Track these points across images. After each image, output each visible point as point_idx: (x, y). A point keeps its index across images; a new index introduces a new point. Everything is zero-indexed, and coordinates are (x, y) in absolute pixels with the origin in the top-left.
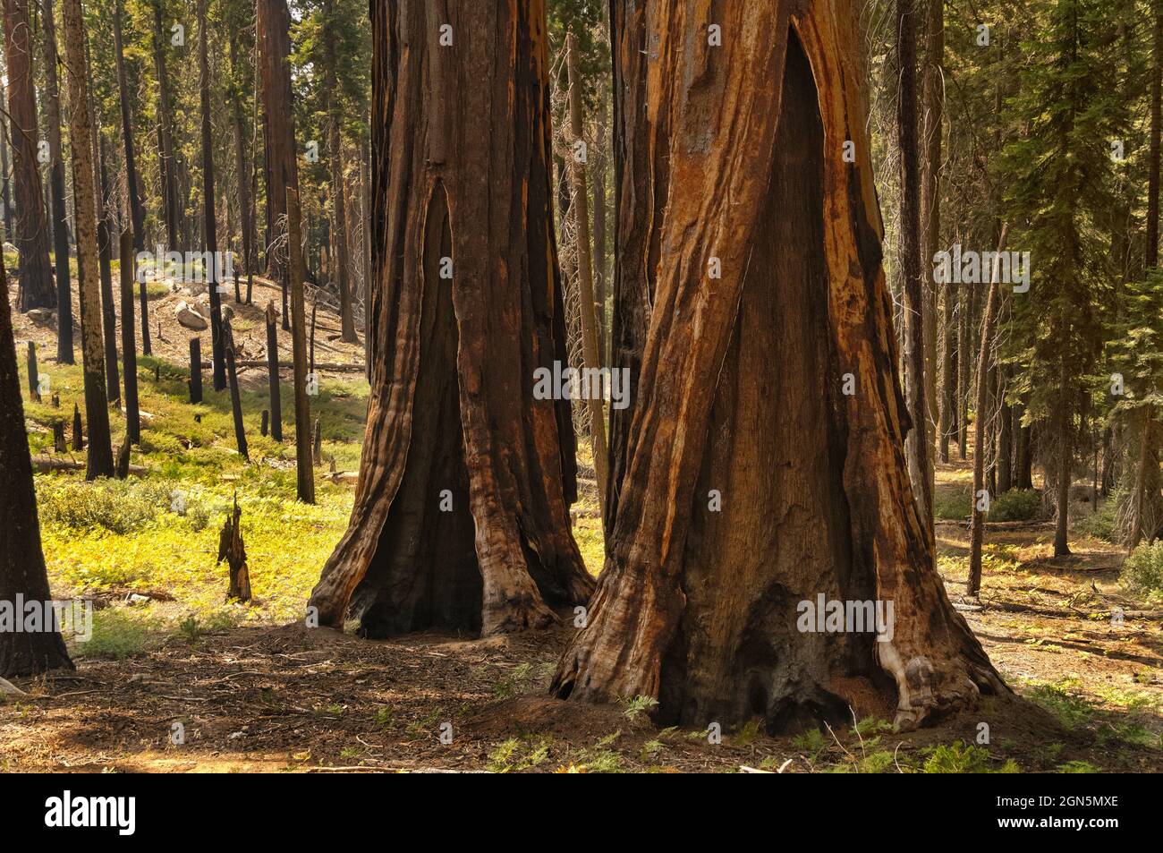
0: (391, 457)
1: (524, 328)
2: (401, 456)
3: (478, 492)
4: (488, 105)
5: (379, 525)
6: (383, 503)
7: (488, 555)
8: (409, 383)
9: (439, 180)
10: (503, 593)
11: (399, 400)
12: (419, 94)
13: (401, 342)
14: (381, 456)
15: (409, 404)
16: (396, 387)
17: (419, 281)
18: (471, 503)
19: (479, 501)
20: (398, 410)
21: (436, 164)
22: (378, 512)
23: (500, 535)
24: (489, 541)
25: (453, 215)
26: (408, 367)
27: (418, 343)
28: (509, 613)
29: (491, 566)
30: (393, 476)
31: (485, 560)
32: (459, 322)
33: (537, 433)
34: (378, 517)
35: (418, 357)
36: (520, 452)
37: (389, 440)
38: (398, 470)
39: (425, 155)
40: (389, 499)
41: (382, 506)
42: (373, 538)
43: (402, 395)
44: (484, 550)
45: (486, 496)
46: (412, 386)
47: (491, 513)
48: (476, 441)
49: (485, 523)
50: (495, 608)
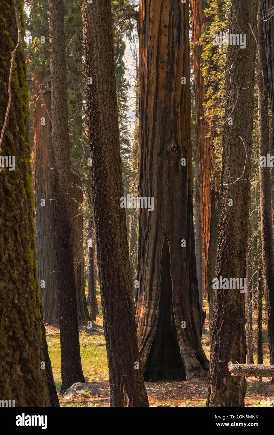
0: (153, 324)
1: (190, 283)
2: (156, 324)
3: (180, 335)
4: (180, 215)
5: (150, 346)
6: (150, 339)
7: (185, 354)
8: (157, 301)
9: (166, 238)
10: (192, 366)
11: (154, 306)
12: (160, 212)
13: (155, 288)
14: (149, 324)
15: (158, 307)
16: (153, 302)
17: (160, 269)
18: (178, 338)
19: (180, 337)
20: (154, 309)
21: (166, 233)
22: (149, 342)
23: (188, 348)
24: (185, 350)
25: (171, 248)
26: (157, 296)
27: (160, 288)
28: (195, 372)
29: (187, 357)
30: (154, 330)
31: (184, 356)
32: (172, 281)
33: (194, 316)
34: (149, 343)
35: (160, 292)
36: (190, 321)
37: (152, 319)
38: (155, 328)
39: (162, 230)
40: (152, 337)
41: (150, 340)
42: (148, 350)
43: (155, 305)
44: (184, 352)
45: (183, 336)
46: (159, 302)
47: (185, 341)
48: (179, 318)
49: (183, 344)
50: (190, 371)
